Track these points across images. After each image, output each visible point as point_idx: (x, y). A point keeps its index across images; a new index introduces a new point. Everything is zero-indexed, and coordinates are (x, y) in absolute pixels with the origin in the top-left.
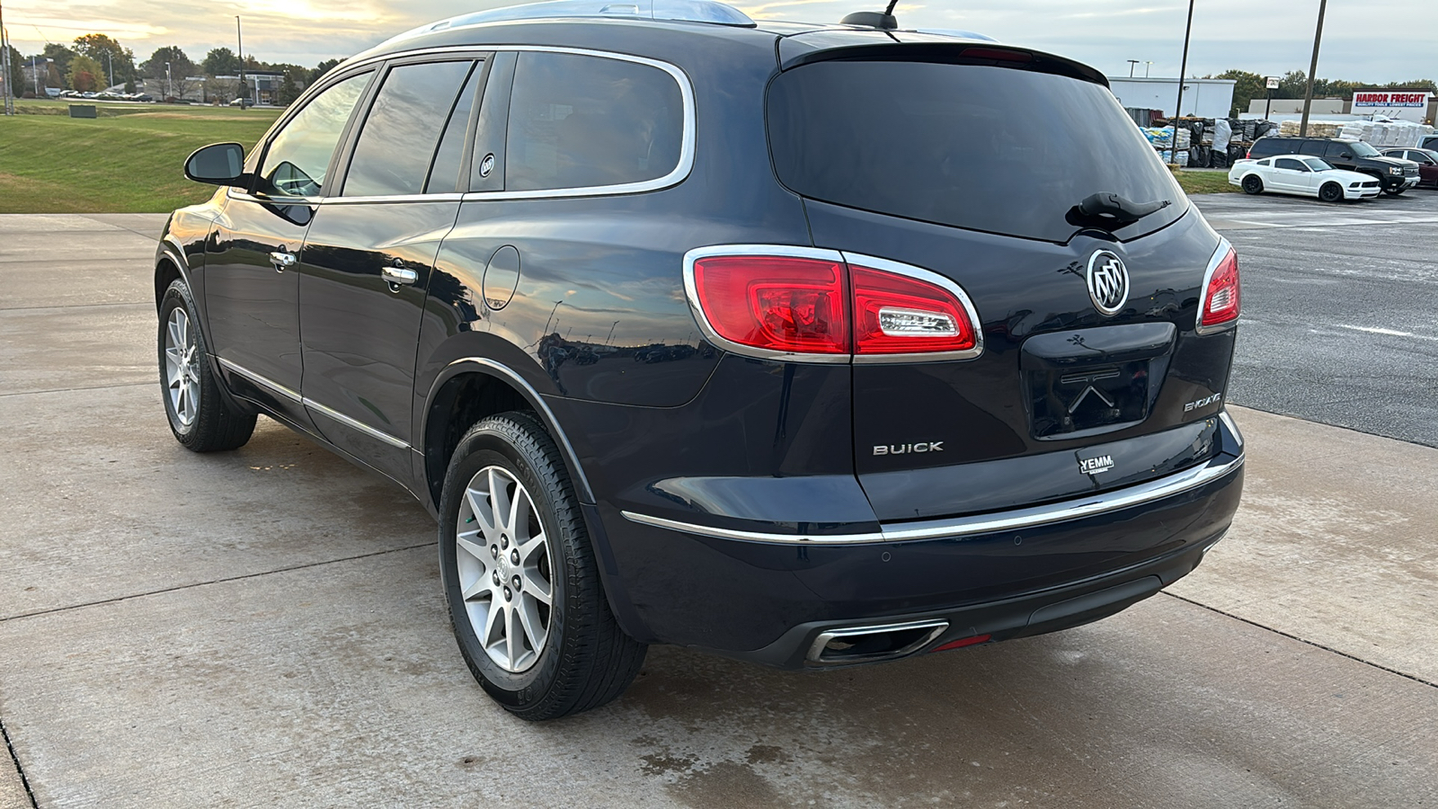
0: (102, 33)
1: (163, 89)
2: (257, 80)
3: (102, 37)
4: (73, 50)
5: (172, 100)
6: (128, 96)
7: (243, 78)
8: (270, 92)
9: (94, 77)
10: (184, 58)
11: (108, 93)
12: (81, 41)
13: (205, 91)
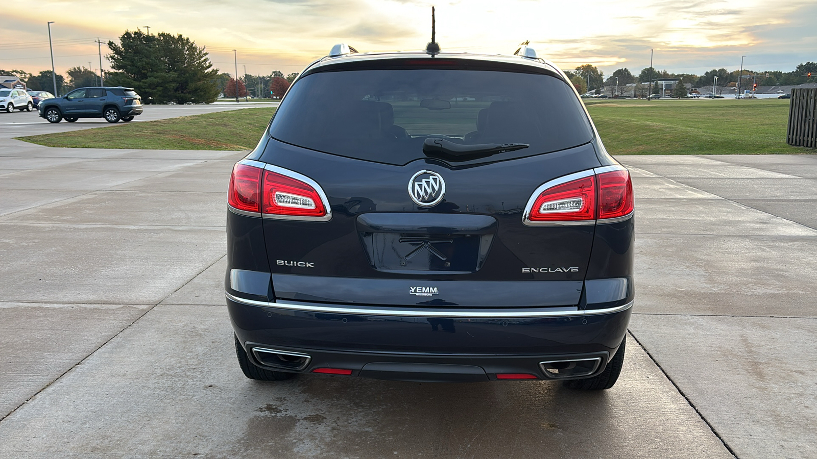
0: (589, 64)
1: (613, 91)
2: (664, 84)
3: (589, 66)
4: (574, 74)
5: (616, 97)
6: (596, 96)
7: (657, 83)
8: (671, 90)
9: (581, 87)
10: (629, 74)
11: (587, 94)
12: (578, 69)
13: (635, 91)
